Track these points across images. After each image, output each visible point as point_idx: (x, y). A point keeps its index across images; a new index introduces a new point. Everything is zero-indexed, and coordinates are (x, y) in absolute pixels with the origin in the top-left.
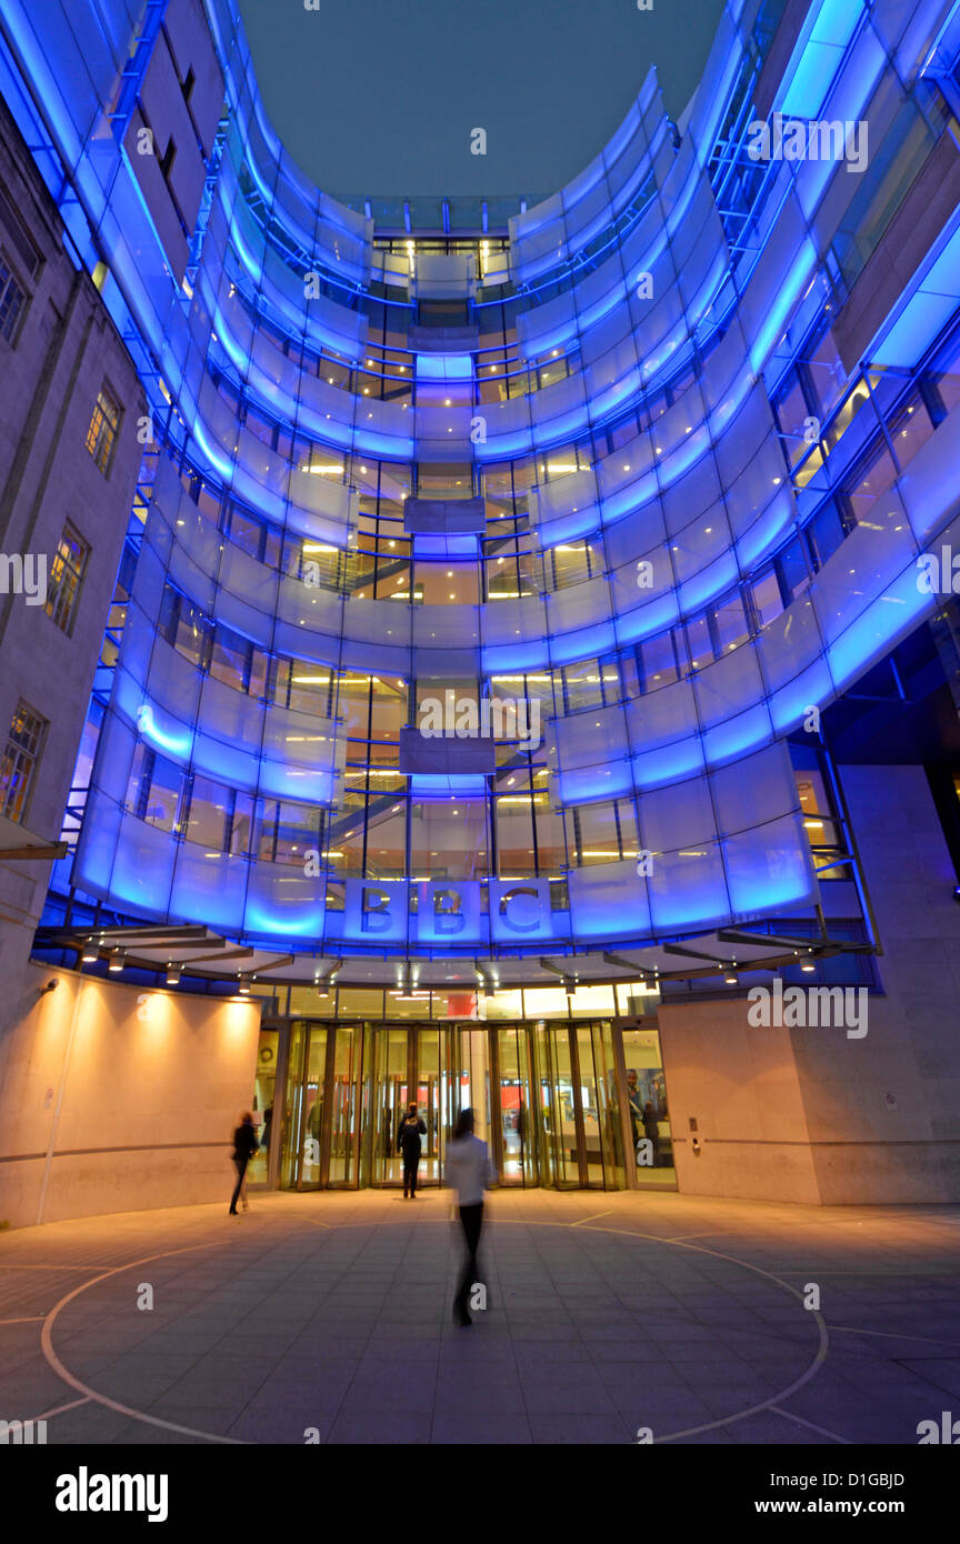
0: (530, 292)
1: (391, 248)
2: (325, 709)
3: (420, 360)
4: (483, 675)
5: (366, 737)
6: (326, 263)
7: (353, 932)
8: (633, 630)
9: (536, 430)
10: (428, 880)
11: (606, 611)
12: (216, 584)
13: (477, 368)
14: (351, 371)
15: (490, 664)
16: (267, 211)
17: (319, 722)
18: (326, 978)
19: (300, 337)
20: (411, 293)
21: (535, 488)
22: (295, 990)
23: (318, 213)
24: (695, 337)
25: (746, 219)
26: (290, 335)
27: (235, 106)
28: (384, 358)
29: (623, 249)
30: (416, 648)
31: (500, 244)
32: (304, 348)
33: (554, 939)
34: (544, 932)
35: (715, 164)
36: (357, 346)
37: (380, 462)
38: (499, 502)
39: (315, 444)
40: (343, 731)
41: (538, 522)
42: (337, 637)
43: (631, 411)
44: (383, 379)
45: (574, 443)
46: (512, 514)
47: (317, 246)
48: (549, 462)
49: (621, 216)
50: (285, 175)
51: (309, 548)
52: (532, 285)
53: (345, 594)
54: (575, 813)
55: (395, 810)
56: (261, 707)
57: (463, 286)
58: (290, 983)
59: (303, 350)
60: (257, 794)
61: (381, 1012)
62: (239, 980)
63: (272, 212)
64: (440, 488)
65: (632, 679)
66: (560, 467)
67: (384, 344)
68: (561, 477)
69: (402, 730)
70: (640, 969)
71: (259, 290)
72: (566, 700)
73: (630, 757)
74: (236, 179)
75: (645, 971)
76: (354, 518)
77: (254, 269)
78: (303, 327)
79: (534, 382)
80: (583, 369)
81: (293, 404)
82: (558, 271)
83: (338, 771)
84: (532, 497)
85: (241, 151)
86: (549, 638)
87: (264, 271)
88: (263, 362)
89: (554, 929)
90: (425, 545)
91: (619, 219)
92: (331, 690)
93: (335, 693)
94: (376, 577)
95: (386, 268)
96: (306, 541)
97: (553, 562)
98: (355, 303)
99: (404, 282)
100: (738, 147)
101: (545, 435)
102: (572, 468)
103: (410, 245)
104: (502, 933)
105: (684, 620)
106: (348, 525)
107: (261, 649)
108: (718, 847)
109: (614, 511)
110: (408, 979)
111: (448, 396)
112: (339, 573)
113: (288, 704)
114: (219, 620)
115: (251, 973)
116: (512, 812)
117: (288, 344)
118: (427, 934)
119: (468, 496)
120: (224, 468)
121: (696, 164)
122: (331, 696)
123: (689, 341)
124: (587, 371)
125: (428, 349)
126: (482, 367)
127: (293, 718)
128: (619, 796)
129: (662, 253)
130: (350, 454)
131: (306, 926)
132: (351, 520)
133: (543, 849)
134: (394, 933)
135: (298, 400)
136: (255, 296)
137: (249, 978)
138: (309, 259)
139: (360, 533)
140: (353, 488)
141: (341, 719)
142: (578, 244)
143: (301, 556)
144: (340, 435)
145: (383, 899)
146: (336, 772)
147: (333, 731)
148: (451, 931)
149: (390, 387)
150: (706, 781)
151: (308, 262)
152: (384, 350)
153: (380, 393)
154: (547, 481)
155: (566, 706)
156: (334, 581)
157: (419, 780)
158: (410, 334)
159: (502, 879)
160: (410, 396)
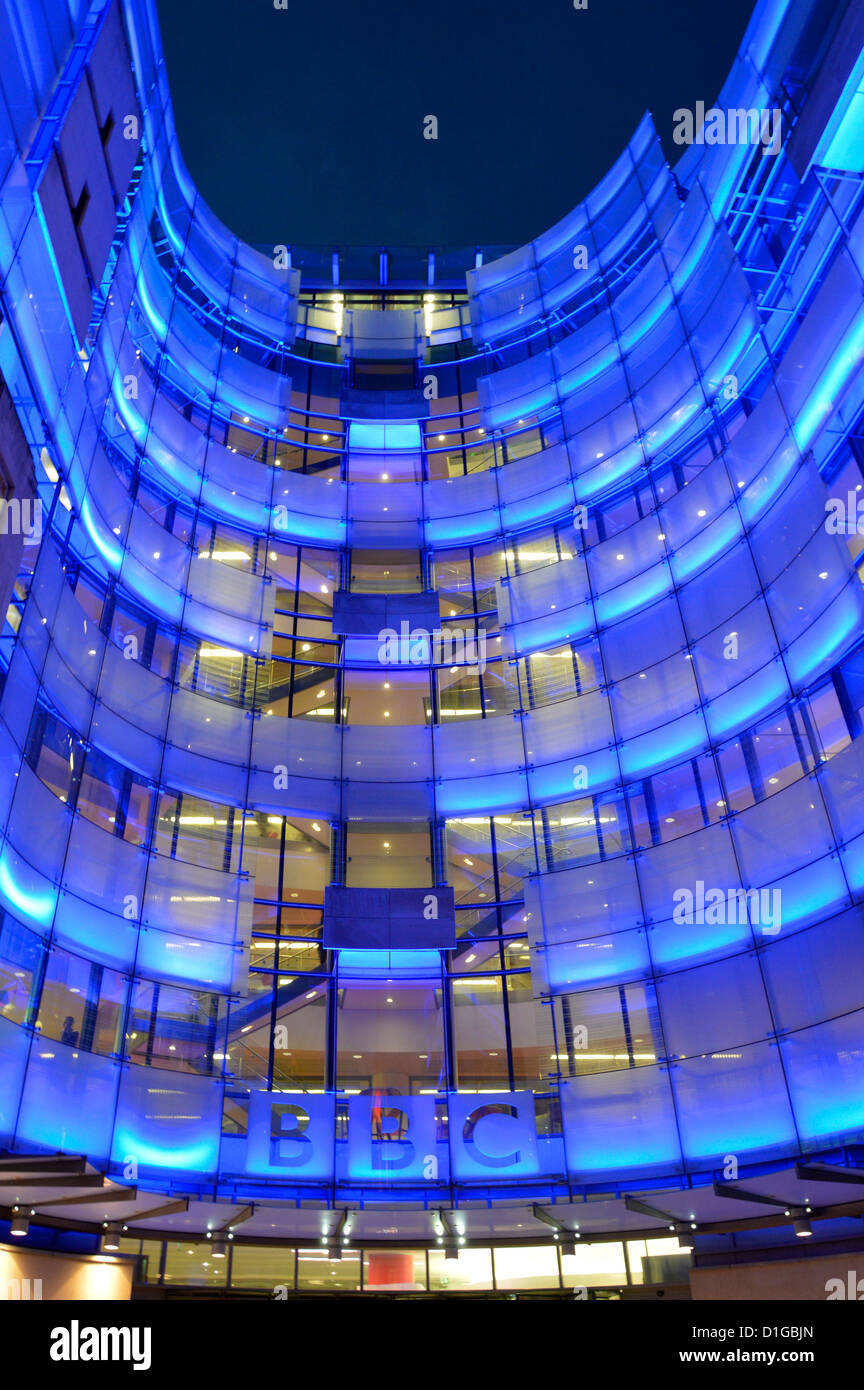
0: (492, 352)
1: (314, 302)
2: (221, 860)
3: (354, 428)
4: (438, 817)
5: (275, 898)
6: (242, 319)
7: (259, 1165)
8: (644, 759)
9: (505, 511)
10: (358, 1092)
11: (606, 733)
12: (95, 698)
13: (425, 437)
14: (267, 440)
15: (448, 801)
16: (177, 262)
17: (215, 878)
18: (222, 1231)
19: (209, 402)
20: (344, 351)
21: (506, 580)
22: (172, 1246)
23: (234, 263)
24: (715, 406)
25: (773, 276)
26: (194, 399)
27: (151, 152)
28: (307, 425)
29: (615, 306)
30: (347, 780)
31: (448, 298)
32: (212, 415)
33: (541, 1177)
34: (527, 1166)
35: (732, 216)
36: (277, 412)
37: (300, 548)
38: (455, 598)
39: (218, 527)
40: (249, 889)
41: (509, 622)
42: (243, 767)
43: (628, 491)
44: (306, 449)
45: (556, 527)
46: (471, 612)
47: (232, 299)
48: (520, 548)
49: (611, 270)
50: (198, 223)
51: (205, 652)
52: (496, 344)
53: (255, 712)
54: (565, 1002)
55: (310, 996)
56: (142, 857)
57: (410, 345)
58: (166, 1236)
59: (211, 417)
60: (133, 974)
61: (292, 1277)
62: (104, 1232)
63: (182, 263)
64: (379, 579)
65: (641, 822)
66: (534, 555)
67: (308, 409)
68: (539, 567)
69: (326, 888)
70: (671, 1218)
71: (164, 348)
72: (548, 851)
73: (646, 925)
74: (146, 228)
75: (677, 1222)
76: (269, 616)
77: (159, 325)
78: (213, 389)
79: (500, 454)
80: (566, 439)
81: (197, 479)
82: (527, 330)
83: (242, 943)
84: (501, 592)
85: (153, 197)
86: (527, 768)
87: (170, 328)
88: (164, 430)
89: (542, 1162)
90: (356, 649)
91: (608, 273)
92: (230, 835)
93: (236, 839)
94: (293, 688)
95: (309, 324)
96: (204, 643)
97: (528, 673)
98: (274, 363)
99: (332, 340)
100: (760, 199)
101: (516, 518)
102: (553, 556)
103: (337, 298)
104: (468, 1168)
105: (713, 747)
106: (261, 624)
107: (145, 782)
108: (775, 1047)
109: (613, 609)
110: (336, 1234)
111: (385, 470)
112: (244, 684)
113: (173, 852)
114: (96, 744)
115: (122, 1222)
116: (475, 1000)
117: (189, 409)
118: (361, 1169)
119: (417, 589)
120: (113, 556)
121: (709, 216)
122: (229, 843)
123: (707, 411)
124: (572, 443)
125: (365, 415)
126: (429, 436)
127: (183, 872)
128: (625, 979)
129: (666, 312)
130: (262, 538)
131: (194, 1157)
132: (264, 619)
133: (519, 1050)
134: (316, 1168)
135: (203, 475)
136: (159, 355)
137: (118, 1229)
138: (221, 313)
139: (276, 635)
140: (267, 579)
141: (246, 873)
142: (555, 300)
143: (197, 662)
144: (252, 516)
145: (299, 1118)
146: (239, 945)
147: (235, 891)
148: (392, 1165)
149: (314, 458)
150: (755, 958)
151: (220, 318)
152: (308, 416)
153: (301, 465)
154: (518, 572)
155: (549, 859)
156: (238, 693)
157: (349, 957)
158: (343, 398)
159: (460, 1092)
160: (337, 470)
